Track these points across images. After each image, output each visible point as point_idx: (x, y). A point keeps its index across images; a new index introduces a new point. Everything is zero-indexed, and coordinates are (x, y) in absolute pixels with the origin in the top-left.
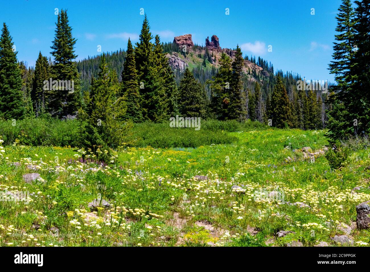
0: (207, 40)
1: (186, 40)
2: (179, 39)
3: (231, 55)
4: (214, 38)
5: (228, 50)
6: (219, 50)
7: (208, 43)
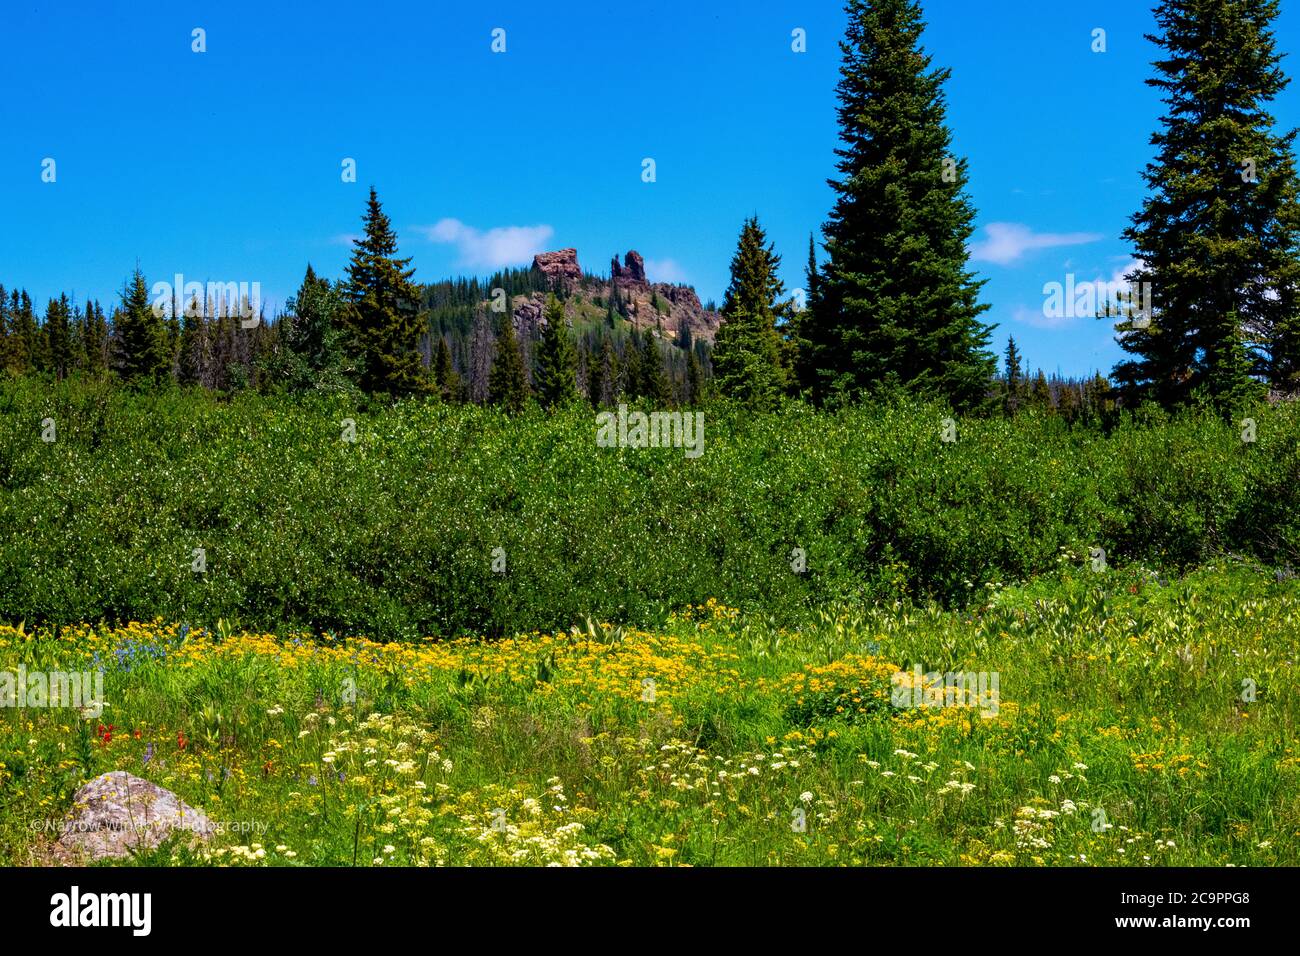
0: (615, 264)
1: (563, 262)
2: (545, 260)
3: (673, 300)
4: (631, 259)
5: (667, 286)
6: (644, 286)
7: (616, 270)
